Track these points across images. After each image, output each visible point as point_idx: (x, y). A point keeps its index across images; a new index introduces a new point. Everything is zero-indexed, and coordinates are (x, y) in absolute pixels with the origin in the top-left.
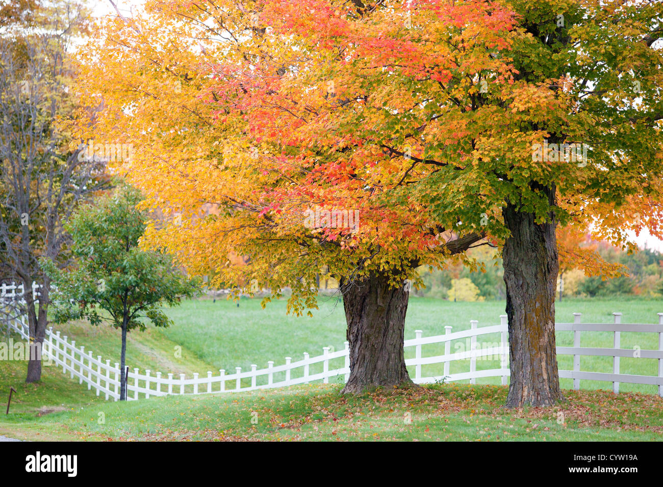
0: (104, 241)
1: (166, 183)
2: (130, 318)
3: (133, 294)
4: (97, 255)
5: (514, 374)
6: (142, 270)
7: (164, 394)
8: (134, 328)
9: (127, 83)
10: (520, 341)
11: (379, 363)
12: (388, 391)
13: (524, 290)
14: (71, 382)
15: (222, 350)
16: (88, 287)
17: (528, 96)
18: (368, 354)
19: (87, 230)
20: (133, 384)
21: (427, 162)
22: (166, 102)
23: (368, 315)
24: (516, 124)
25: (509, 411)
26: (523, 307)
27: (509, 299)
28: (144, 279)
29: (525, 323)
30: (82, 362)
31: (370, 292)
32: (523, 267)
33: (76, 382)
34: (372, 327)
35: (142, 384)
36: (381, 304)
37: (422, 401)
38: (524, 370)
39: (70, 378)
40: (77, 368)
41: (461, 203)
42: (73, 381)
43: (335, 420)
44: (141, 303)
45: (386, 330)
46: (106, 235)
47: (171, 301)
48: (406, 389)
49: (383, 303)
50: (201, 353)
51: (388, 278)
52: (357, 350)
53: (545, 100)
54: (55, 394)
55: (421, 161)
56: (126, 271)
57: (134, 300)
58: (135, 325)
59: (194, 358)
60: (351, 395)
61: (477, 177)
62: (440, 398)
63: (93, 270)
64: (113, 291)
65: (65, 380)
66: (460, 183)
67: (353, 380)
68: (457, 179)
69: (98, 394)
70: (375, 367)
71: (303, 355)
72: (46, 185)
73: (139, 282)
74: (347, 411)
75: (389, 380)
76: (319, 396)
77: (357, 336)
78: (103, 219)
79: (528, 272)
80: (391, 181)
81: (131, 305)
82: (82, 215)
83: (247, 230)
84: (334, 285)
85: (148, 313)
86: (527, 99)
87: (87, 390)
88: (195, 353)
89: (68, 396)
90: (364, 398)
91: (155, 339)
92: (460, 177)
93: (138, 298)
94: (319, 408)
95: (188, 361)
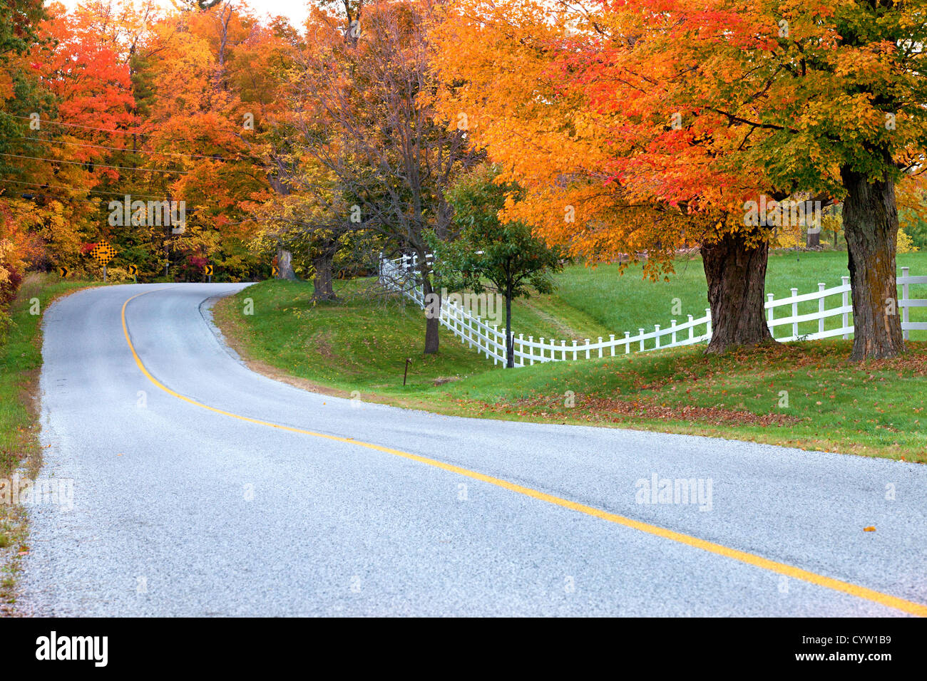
0: (485, 210)
1: (520, 156)
2: (513, 286)
3: (515, 262)
4: (478, 225)
5: (858, 328)
6: (523, 238)
7: (547, 360)
8: (518, 296)
9: (482, 58)
10: (862, 296)
11: (741, 323)
12: (749, 350)
13: (864, 247)
14: (469, 352)
15: (623, 314)
16: (470, 256)
17: (852, 61)
18: (728, 314)
19: (467, 200)
20: (519, 350)
21: (765, 127)
22: (520, 76)
23: (728, 276)
24: (843, 87)
25: (852, 364)
26: (864, 264)
27: (850, 256)
28: (525, 247)
29: (866, 279)
30: (479, 332)
31: (729, 253)
32: (862, 225)
33: (474, 351)
34: (732, 288)
35: (526, 349)
36: (740, 265)
37: (782, 358)
38: (867, 324)
39: (469, 348)
40: (475, 337)
41: (793, 166)
42: (471, 350)
43: (695, 379)
44: (524, 271)
45: (746, 290)
46: (487, 204)
47: (554, 267)
48: (767, 348)
49: (742, 264)
50: (601, 318)
51: (744, 239)
52: (718, 311)
53: (867, 63)
54: (453, 364)
55: (759, 125)
56: (507, 239)
57: (517, 268)
58: (518, 293)
59: (595, 323)
60: (713, 355)
61: (806, 141)
62: (801, 355)
63: (475, 240)
64: (495, 260)
65: (463, 351)
66: (791, 148)
67: (715, 340)
68: (789, 143)
69: (496, 363)
70: (737, 327)
71: (688, 318)
72: (436, 153)
73: (520, 250)
74: (708, 370)
75: (751, 339)
76: (683, 357)
77: (717, 298)
78: (482, 188)
79: (867, 229)
80: (731, 147)
81: (514, 273)
82: (462, 185)
83: (601, 199)
84: (695, 248)
85: (532, 281)
86: (850, 64)
87: (485, 359)
88: (596, 319)
89: (466, 366)
90: (726, 357)
91: (556, 306)
92: (791, 141)
93: (521, 265)
94: (681, 369)
95: (588, 326)
